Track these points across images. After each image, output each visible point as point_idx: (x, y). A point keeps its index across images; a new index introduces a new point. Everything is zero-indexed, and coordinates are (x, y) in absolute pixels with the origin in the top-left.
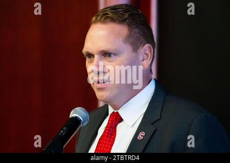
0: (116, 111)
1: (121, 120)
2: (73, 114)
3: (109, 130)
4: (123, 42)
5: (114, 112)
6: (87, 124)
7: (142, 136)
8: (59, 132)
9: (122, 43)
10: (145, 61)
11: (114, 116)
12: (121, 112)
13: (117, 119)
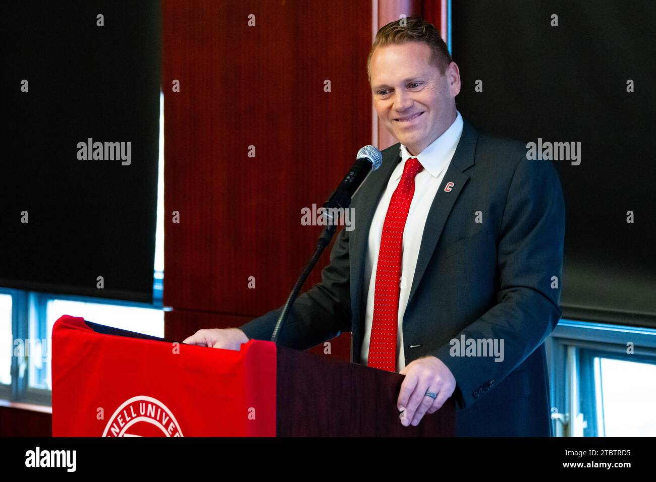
0: (413, 157)
1: (420, 168)
2: (361, 155)
3: (405, 183)
4: (429, 64)
5: (410, 158)
6: (379, 168)
7: (450, 187)
8: (345, 178)
9: (429, 66)
10: (454, 84)
11: (412, 163)
12: (421, 159)
13: (415, 168)
